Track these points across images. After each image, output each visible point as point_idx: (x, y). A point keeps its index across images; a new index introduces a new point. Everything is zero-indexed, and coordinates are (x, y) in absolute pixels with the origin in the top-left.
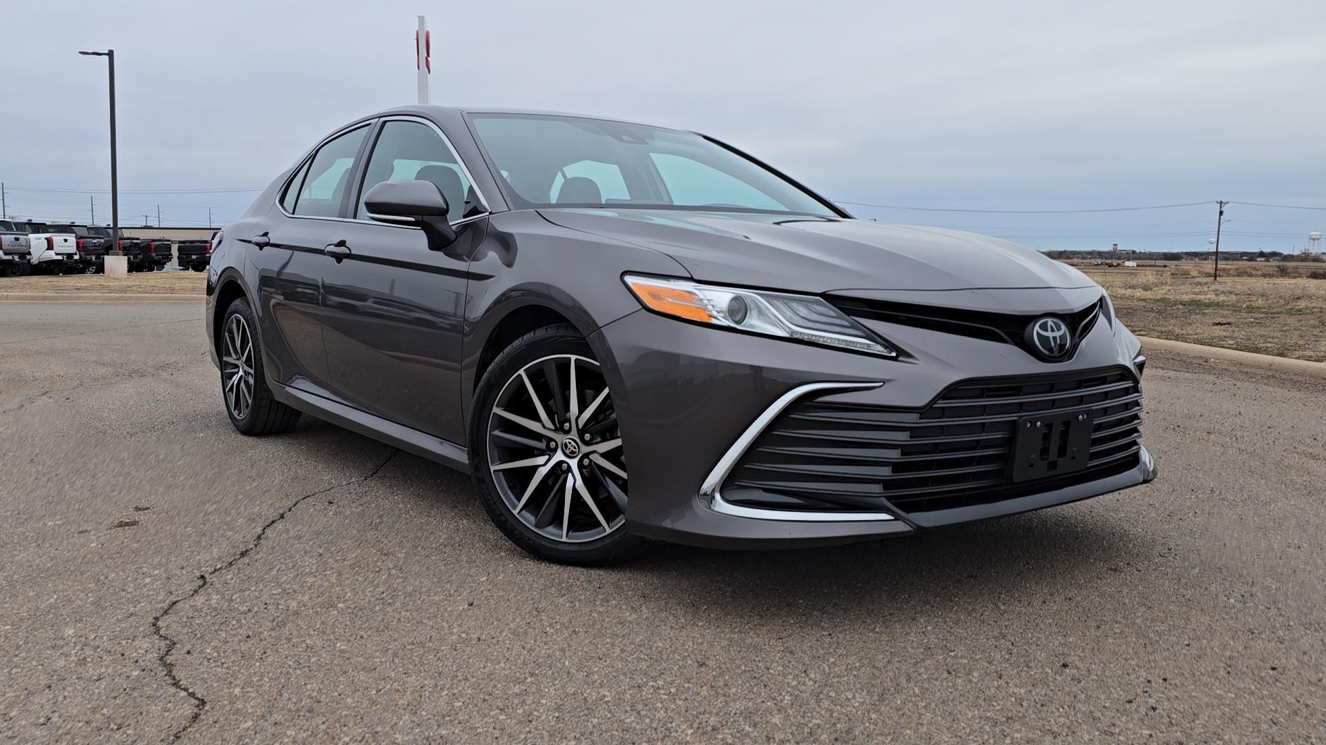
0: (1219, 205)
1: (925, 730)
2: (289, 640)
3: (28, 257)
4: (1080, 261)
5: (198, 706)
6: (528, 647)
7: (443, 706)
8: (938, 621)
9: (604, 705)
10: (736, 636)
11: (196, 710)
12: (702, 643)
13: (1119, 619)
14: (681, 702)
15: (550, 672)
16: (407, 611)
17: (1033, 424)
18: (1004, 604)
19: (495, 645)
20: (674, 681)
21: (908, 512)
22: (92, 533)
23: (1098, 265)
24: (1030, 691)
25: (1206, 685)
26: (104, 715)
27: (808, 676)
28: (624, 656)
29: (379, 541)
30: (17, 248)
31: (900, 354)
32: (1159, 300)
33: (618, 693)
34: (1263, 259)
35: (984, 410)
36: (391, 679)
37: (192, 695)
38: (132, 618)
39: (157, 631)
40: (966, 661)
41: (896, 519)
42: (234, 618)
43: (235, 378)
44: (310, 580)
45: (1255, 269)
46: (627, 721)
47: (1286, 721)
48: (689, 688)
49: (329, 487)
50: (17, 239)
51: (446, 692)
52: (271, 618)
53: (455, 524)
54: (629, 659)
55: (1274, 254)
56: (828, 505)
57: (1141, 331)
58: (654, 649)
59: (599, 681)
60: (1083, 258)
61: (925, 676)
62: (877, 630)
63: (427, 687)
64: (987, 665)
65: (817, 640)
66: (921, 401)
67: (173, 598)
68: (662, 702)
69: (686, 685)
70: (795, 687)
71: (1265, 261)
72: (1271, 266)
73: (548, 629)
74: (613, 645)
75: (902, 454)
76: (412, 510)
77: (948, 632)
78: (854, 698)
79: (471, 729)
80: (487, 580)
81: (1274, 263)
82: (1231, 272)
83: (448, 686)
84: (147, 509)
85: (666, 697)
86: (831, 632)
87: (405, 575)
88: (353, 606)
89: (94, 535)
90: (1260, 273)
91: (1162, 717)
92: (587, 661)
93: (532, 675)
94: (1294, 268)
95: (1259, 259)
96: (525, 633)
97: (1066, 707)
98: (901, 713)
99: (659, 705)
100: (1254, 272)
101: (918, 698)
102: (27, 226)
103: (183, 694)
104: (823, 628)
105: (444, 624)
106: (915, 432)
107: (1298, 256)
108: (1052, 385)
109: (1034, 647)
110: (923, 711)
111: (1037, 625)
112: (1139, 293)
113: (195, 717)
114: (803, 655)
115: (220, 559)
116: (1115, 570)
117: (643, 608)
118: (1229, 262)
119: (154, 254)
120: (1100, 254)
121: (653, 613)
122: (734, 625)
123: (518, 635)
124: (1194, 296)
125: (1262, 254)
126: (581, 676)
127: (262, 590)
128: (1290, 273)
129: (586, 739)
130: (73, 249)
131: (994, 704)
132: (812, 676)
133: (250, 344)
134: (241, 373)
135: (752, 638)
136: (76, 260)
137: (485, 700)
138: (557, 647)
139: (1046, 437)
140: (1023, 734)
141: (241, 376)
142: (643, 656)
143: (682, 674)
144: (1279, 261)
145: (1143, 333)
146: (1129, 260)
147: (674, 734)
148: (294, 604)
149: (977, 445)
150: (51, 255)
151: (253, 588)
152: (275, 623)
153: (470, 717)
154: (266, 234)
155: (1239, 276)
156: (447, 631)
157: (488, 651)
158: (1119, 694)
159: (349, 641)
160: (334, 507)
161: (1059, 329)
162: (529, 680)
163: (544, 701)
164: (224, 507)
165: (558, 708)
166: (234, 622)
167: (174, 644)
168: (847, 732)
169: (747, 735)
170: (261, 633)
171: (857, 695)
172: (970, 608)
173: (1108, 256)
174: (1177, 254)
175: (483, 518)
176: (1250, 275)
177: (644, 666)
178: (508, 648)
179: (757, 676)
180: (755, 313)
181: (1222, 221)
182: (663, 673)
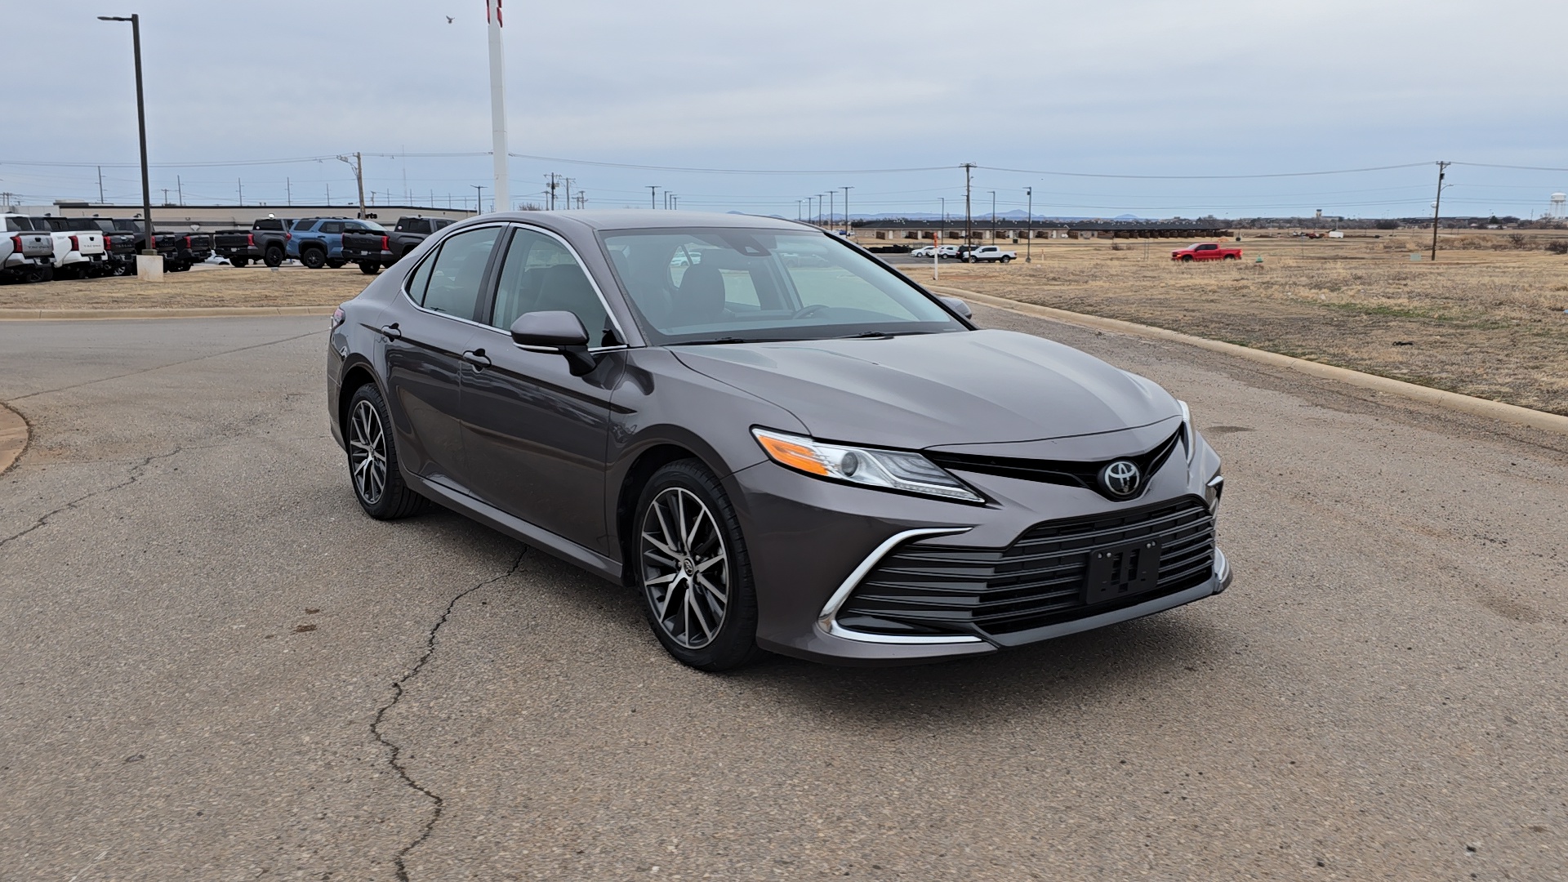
0: (1439, 167)
1: (1000, 818)
2: (491, 745)
3: (51, 260)
4: (1277, 231)
5: (436, 803)
6: (687, 750)
7: (629, 803)
8: (1026, 723)
9: (754, 801)
10: (855, 739)
11: (436, 806)
12: (828, 746)
13: (1180, 718)
14: (812, 797)
15: (708, 773)
16: (581, 717)
17: (1104, 555)
18: (1086, 705)
19: (660, 748)
20: (806, 779)
21: (992, 634)
22: (279, 637)
23: (1297, 236)
24: (1089, 785)
25: (1232, 778)
26: (365, 811)
27: (913, 773)
28: (765, 757)
29: (540, 646)
30: (38, 249)
31: (986, 501)
32: (1344, 306)
33: (763, 790)
34: (1495, 226)
35: (1060, 546)
36: (582, 780)
37: (428, 793)
38: (353, 726)
39: (378, 738)
40: (1043, 759)
41: (983, 641)
42: (438, 725)
43: (365, 463)
44: (491, 687)
45: (1484, 239)
46: (772, 813)
47: (1285, 807)
48: (818, 785)
49: (477, 584)
50: (38, 240)
51: (628, 791)
52: (470, 725)
53: (604, 628)
54: (770, 760)
55: (1508, 220)
56: (930, 630)
57: (1312, 353)
58: (789, 751)
59: (747, 780)
60: (1280, 227)
61: (1007, 773)
62: (974, 731)
63: (612, 787)
64: (1060, 762)
65: (923, 742)
66: (1004, 542)
67: (379, 706)
68: (798, 798)
69: (817, 783)
70: (903, 784)
71: (1497, 229)
72: (1503, 236)
73: (701, 733)
74: (756, 748)
75: (988, 586)
76: (561, 611)
77: (1034, 732)
78: (949, 792)
79: (653, 820)
80: (644, 686)
81: (1508, 231)
82: (1456, 243)
83: (629, 785)
84: (317, 611)
85: (801, 793)
86: (935, 734)
87: (572, 682)
88: (535, 713)
89: (282, 640)
90: (1489, 244)
91: (1188, 805)
92: (737, 762)
93: (694, 775)
94: (1531, 237)
95: (1490, 227)
96: (683, 737)
97: (1115, 798)
98: (984, 804)
99: (796, 800)
100: (1482, 243)
101: (999, 792)
102: (45, 221)
103: (421, 793)
104: (929, 730)
105: (615, 729)
106: (998, 568)
107: (1537, 222)
108: (1123, 519)
109: (1102, 746)
110: (1001, 802)
111: (1110, 724)
112: (1324, 296)
113: (438, 812)
114: (910, 755)
115: (405, 665)
116: (1190, 669)
117: (779, 713)
118: (1455, 231)
119: (190, 251)
120: (1301, 223)
121: (788, 718)
122: (855, 728)
123: (678, 740)
124: (1384, 300)
125: (1494, 220)
126: (732, 775)
127: (452, 697)
128: (1524, 244)
129: (742, 827)
130: (100, 249)
131: (1059, 795)
132: (917, 773)
133: (382, 432)
134: (370, 458)
135: (870, 741)
136: (104, 261)
137: (660, 797)
138: (710, 750)
139: (1117, 564)
140: (1076, 820)
141: (371, 461)
142: (781, 758)
143: (813, 773)
144: (1514, 228)
145: (1313, 356)
146: (1334, 230)
147: (808, 823)
148: (484, 711)
149: (1054, 575)
150: (76, 257)
151: (445, 696)
152: (474, 729)
153: (651, 811)
154: (395, 326)
155: (1464, 248)
156: (618, 736)
157: (655, 754)
158: (1159, 786)
159: (540, 746)
160: (489, 607)
161: (1129, 470)
162: (692, 779)
163: (706, 798)
164: (388, 608)
165: (718, 803)
166: (440, 729)
167: (397, 749)
168: (941, 820)
169: (864, 823)
170: (465, 739)
171: (951, 789)
172: (1056, 710)
173: (1310, 224)
174: (1392, 220)
175: (628, 621)
176: (1478, 247)
177: (782, 766)
178: (671, 751)
179: (873, 774)
180: (864, 466)
181: (1442, 186)
182: (798, 773)
